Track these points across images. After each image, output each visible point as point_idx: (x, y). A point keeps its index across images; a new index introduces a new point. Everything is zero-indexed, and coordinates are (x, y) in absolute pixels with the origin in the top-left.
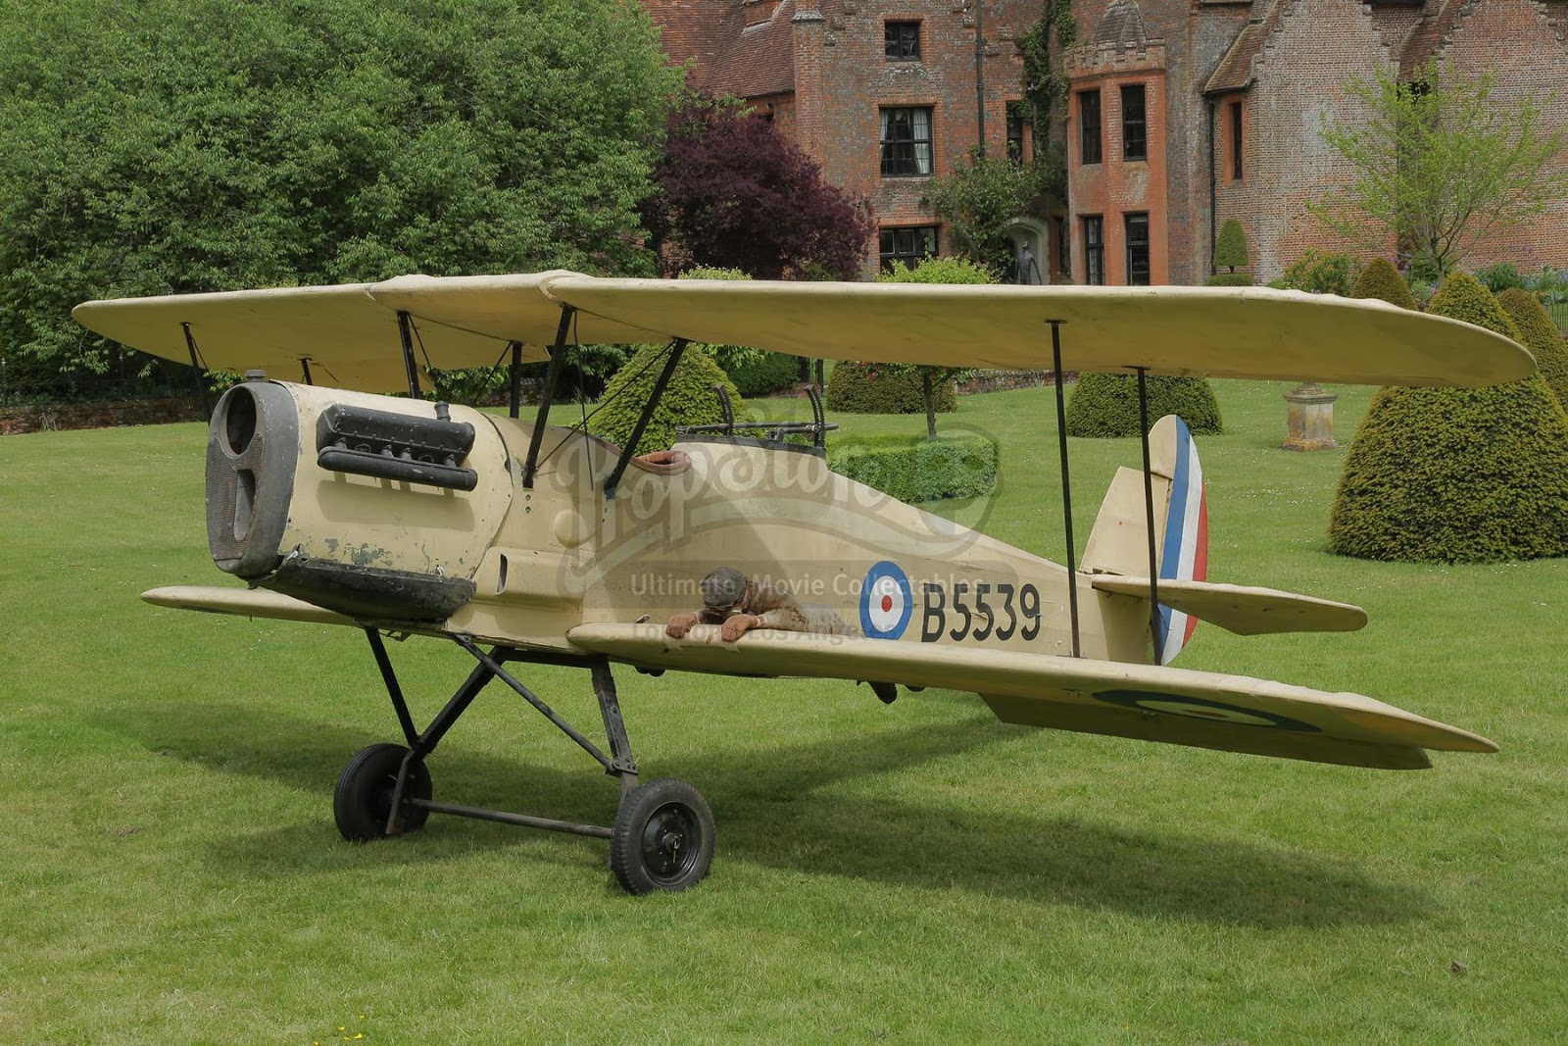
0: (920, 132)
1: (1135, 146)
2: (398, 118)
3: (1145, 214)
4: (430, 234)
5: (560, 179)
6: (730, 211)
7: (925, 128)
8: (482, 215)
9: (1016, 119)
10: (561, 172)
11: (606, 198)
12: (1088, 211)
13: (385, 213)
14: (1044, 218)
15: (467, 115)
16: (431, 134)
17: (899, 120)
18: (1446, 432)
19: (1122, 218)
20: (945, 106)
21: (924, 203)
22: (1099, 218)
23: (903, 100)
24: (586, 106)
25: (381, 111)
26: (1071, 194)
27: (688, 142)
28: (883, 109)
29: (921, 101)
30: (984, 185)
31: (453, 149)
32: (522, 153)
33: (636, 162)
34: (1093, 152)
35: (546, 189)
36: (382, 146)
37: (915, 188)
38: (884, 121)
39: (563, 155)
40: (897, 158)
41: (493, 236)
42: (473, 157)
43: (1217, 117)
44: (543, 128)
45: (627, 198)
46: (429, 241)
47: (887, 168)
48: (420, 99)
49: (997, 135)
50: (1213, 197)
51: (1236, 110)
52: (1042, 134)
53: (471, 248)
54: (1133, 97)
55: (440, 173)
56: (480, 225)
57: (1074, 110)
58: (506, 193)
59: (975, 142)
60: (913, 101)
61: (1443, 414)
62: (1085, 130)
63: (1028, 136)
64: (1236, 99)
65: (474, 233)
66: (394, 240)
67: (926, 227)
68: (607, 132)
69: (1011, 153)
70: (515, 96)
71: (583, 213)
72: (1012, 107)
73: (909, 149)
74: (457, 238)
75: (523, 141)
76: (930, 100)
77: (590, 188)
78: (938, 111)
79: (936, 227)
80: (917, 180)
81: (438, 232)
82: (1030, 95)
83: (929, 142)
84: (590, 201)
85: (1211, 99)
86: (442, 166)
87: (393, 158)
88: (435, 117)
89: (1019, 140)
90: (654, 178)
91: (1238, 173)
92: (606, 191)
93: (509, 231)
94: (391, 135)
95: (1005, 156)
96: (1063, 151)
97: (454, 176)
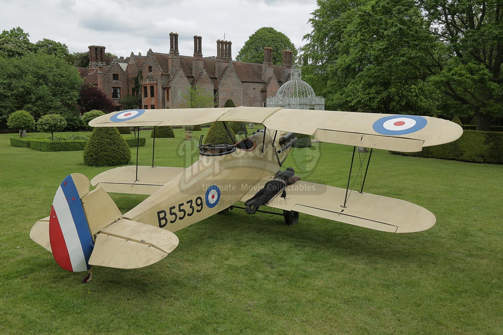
0: (118, 91)
1: (152, 95)
2: (34, 85)
3: (154, 105)
4: (41, 104)
5: (63, 96)
6: (92, 102)
7: (119, 91)
8: (50, 101)
9: (133, 90)
10: (64, 94)
11: (71, 99)
12: (145, 105)
13: (33, 100)
14: (138, 105)
15: (47, 84)
16: (41, 87)
17: (115, 89)
18: (220, 136)
19: (150, 106)
20: (122, 88)
21: (119, 102)
22: (147, 106)
23: (116, 86)
24: (68, 84)
25: (31, 83)
26: (142, 102)
27: (85, 91)
28: (112, 87)
29: (119, 87)
30: (129, 100)
31: (45, 90)
32: (57, 91)
33: (76, 93)
34: (146, 96)
35: (61, 97)
36: (32, 89)
37: (118, 100)
38: (113, 89)
39: (64, 92)
40: (115, 95)
41: (52, 104)
42: (48, 91)
43: (165, 92)
44: (60, 87)
45: (75, 99)
46: (41, 105)
47: (113, 97)
48: (39, 81)
49: (131, 92)
50: (164, 103)
51: (168, 91)
52: (137, 93)
53: (48, 106)
54: (152, 88)
55: (43, 94)
56: (50, 103)
57: (143, 89)
58: (54, 98)
59: (127, 93)
60: (117, 87)
61: (219, 134)
62: (145, 92)
63: (135, 92)
64: (167, 89)
65: (49, 104)
66: (34, 104)
67: (120, 106)
68: (71, 88)
69: (133, 95)
70: (55, 82)
71: (68, 101)
72: (133, 88)
73: (117, 93)
74: (46, 105)
75: (57, 89)
76: (120, 86)
77: (69, 97)
78: (121, 88)
79: (121, 106)
80: (118, 99)
81: (42, 104)
82: (136, 86)
83: (120, 93)
84: (68, 99)
85: (164, 89)
86: (43, 93)
87: (34, 91)
88: (41, 84)
89: (134, 93)
90: (80, 96)
91: (168, 100)
92: (71, 98)
93: (55, 104)
94: (34, 88)
95: (132, 95)
96: (141, 95)
97: (45, 94)
